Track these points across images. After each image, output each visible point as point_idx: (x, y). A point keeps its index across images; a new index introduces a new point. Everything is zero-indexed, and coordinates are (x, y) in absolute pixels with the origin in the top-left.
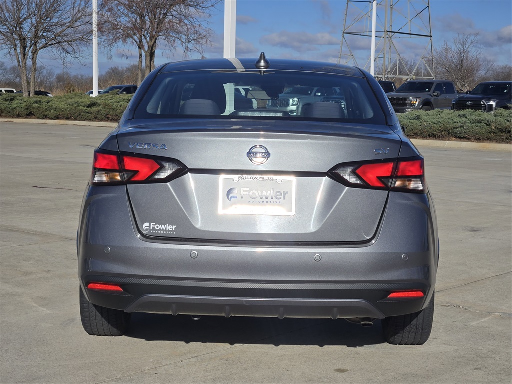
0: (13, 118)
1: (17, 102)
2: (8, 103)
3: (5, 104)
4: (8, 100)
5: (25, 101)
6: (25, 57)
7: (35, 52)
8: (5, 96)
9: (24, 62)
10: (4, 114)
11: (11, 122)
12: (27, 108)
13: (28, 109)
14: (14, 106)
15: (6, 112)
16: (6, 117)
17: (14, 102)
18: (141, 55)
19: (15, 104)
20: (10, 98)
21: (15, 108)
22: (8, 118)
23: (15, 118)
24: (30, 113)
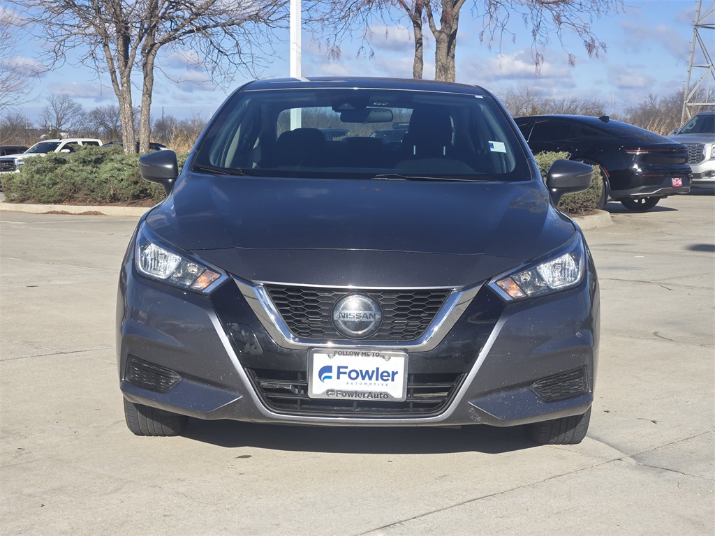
0: (100, 203)
1: (110, 165)
2: (89, 168)
3: (82, 170)
4: (90, 162)
5: (130, 163)
6: (126, 63)
7: (149, 51)
8: (82, 153)
9: (126, 74)
10: (80, 195)
11: (96, 213)
12: (134, 179)
13: (136, 183)
14: (104, 176)
15: (85, 190)
16: (83, 202)
17: (102, 165)
18: (419, 43)
19: (105, 170)
20: (94, 158)
21: (106, 181)
22: (90, 203)
23: (106, 204)
24: (141, 192)
